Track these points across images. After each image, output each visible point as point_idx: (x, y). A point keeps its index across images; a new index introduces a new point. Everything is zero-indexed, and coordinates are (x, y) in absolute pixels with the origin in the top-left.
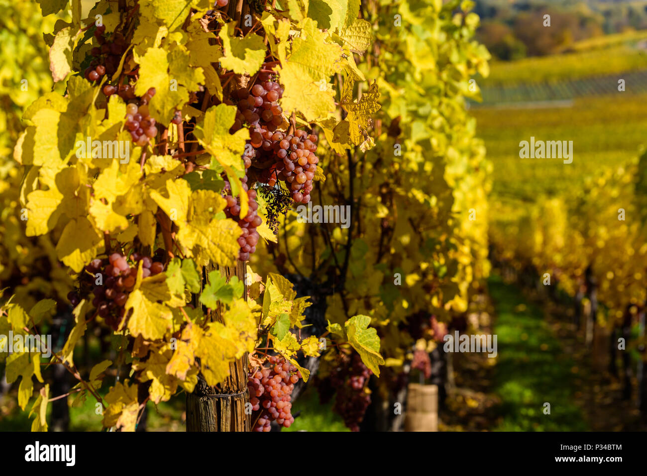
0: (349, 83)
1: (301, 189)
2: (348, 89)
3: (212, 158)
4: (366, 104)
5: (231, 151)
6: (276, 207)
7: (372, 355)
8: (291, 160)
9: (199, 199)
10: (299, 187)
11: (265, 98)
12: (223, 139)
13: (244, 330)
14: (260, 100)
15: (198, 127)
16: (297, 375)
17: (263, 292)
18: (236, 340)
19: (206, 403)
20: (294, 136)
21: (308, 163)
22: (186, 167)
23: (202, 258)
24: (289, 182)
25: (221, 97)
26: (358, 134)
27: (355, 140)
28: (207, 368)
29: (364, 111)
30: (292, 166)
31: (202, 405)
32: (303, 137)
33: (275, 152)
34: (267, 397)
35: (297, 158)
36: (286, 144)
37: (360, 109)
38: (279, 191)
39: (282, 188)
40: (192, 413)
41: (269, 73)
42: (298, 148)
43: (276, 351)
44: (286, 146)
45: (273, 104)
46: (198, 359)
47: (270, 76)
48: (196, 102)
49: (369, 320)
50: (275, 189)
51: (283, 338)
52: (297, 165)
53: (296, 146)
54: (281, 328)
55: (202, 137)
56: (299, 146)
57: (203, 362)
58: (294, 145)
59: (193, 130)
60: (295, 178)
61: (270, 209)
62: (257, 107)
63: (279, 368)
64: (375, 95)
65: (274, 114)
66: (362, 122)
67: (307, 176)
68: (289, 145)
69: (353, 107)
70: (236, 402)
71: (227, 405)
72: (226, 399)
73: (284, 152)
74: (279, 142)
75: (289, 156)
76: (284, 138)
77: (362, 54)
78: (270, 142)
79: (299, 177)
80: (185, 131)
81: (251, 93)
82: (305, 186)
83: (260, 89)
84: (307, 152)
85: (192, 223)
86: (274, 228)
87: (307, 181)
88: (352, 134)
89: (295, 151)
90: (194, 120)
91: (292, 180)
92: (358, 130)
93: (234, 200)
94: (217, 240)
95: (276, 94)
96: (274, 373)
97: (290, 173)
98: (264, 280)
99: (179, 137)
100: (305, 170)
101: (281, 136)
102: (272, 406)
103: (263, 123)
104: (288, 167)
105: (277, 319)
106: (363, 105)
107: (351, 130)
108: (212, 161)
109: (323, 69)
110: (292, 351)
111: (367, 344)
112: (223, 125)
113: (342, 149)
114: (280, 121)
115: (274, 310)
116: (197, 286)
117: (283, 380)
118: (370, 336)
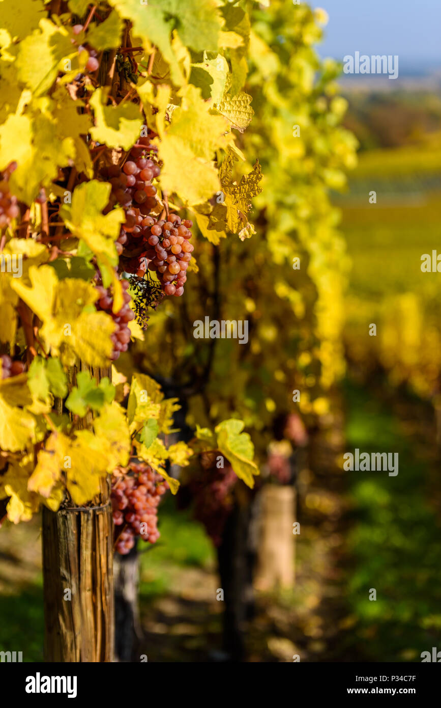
0: (228, 164)
1: (174, 280)
2: (226, 170)
3: (81, 243)
4: (247, 187)
5: (103, 234)
6: (145, 300)
7: (245, 463)
8: (163, 247)
9: (66, 289)
10: (172, 278)
11: (138, 177)
12: (94, 221)
13: (116, 439)
14: (132, 179)
15: (65, 207)
16: (164, 486)
17: (128, 394)
18: (107, 451)
19: (65, 517)
20: (167, 221)
21: (183, 252)
22: (51, 252)
23: (68, 357)
24: (160, 272)
25: (90, 173)
26: (237, 220)
27: (232, 227)
28: (75, 483)
29: (245, 194)
30: (164, 254)
31: (61, 520)
32: (177, 222)
33: (145, 240)
34: (132, 509)
35: (170, 246)
36: (158, 229)
37: (240, 192)
38: (148, 282)
39: (152, 280)
40: (49, 528)
41: (143, 149)
42: (171, 235)
43: (140, 460)
44: (158, 232)
45: (147, 183)
46: (64, 473)
47: (144, 152)
48: (62, 179)
49: (241, 425)
50: (144, 280)
51: (150, 445)
52: (170, 253)
53: (169, 232)
54: (148, 433)
55: (70, 219)
56: (172, 232)
57: (70, 476)
58: (167, 231)
59: (58, 211)
60: (168, 269)
61: (138, 303)
62: (130, 187)
63: (144, 478)
64: (257, 176)
65: (149, 195)
66: (241, 207)
67: (180, 265)
68: (161, 231)
69: (232, 189)
70: (98, 516)
71: (88, 520)
72: (87, 512)
73: (156, 239)
74: (150, 228)
75: (161, 243)
76: (155, 224)
77: (243, 130)
78: (140, 229)
79: (171, 267)
80: (50, 213)
81: (123, 170)
82: (178, 277)
83: (133, 166)
84: (181, 238)
85: (58, 317)
86: (142, 324)
87: (180, 271)
88: (230, 220)
89: (168, 238)
90: (59, 200)
91: (164, 271)
92: (237, 215)
93: (105, 292)
94: (87, 337)
95: (150, 173)
96: (138, 483)
97: (162, 263)
98: (129, 382)
99: (42, 218)
100: (179, 259)
101: (151, 221)
102: (136, 519)
103: (135, 205)
104: (160, 256)
105: (144, 424)
106: (243, 188)
107: (229, 216)
108: (80, 247)
109: (207, 144)
110: (160, 459)
111: (239, 451)
112: (94, 205)
113: (215, 236)
114: (154, 203)
115: (141, 415)
116: (64, 389)
117: (149, 491)
118: (242, 443)
